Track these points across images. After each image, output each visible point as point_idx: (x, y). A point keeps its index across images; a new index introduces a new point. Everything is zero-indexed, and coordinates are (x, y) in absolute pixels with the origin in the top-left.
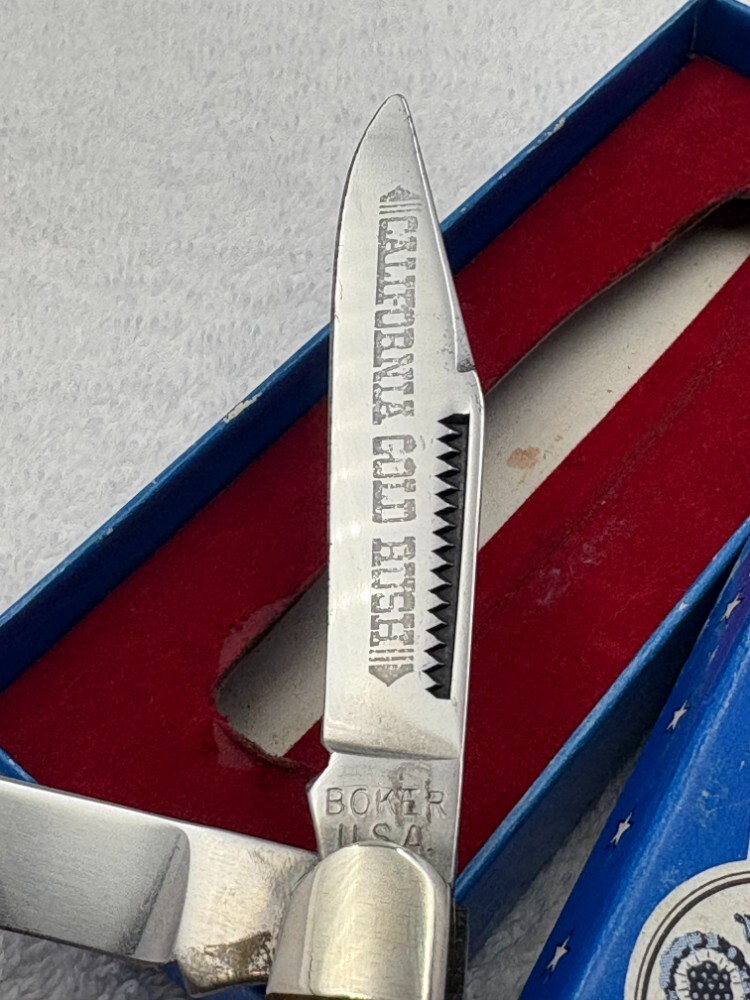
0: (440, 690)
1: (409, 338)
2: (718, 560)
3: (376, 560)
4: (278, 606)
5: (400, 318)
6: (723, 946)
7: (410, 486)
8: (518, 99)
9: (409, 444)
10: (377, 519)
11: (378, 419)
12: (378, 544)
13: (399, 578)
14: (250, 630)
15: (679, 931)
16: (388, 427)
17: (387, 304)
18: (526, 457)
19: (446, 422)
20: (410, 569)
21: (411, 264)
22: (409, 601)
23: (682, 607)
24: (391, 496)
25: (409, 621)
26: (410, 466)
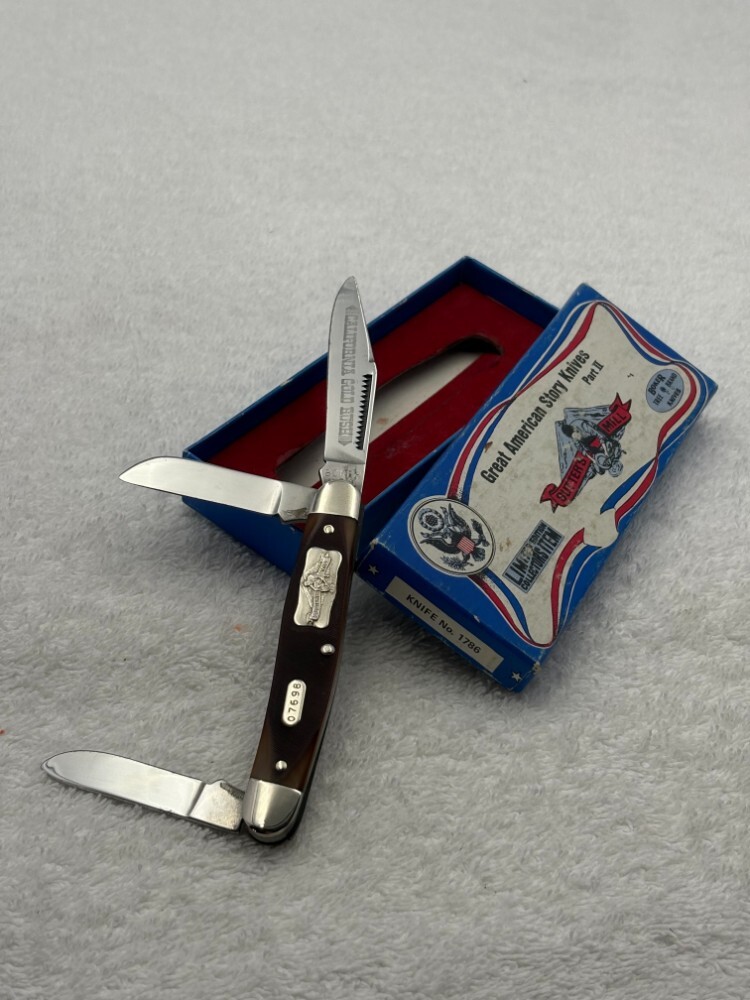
0: (360, 446)
1: (354, 351)
2: (448, 440)
3: (341, 413)
4: (296, 450)
5: (351, 345)
6: (436, 513)
7: (353, 393)
8: (387, 296)
9: (353, 381)
10: (342, 402)
11: (343, 374)
12: (342, 409)
13: (348, 418)
14: (288, 454)
15: (424, 507)
16: (347, 376)
17: (347, 341)
18: (384, 421)
19: (365, 376)
20: (352, 416)
21: (355, 329)
22: (351, 424)
23: (435, 451)
24: (346, 396)
25: (351, 429)
26: (353, 388)
